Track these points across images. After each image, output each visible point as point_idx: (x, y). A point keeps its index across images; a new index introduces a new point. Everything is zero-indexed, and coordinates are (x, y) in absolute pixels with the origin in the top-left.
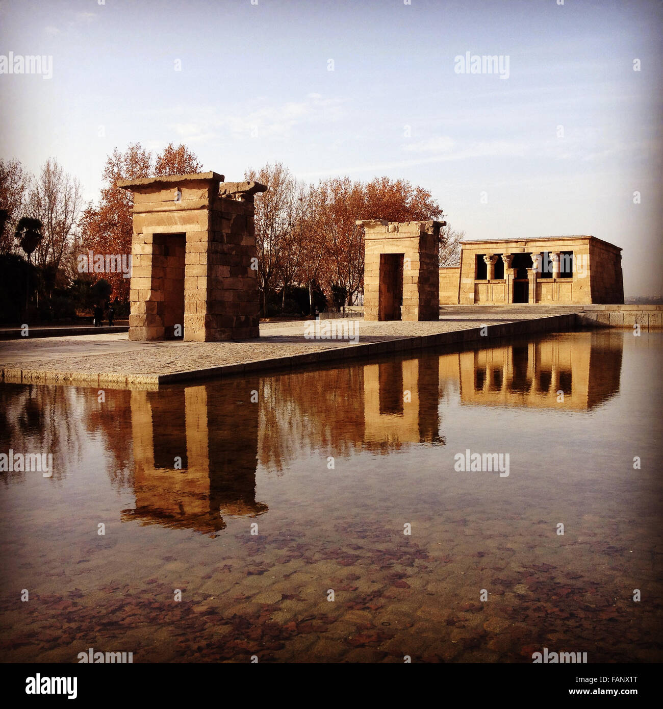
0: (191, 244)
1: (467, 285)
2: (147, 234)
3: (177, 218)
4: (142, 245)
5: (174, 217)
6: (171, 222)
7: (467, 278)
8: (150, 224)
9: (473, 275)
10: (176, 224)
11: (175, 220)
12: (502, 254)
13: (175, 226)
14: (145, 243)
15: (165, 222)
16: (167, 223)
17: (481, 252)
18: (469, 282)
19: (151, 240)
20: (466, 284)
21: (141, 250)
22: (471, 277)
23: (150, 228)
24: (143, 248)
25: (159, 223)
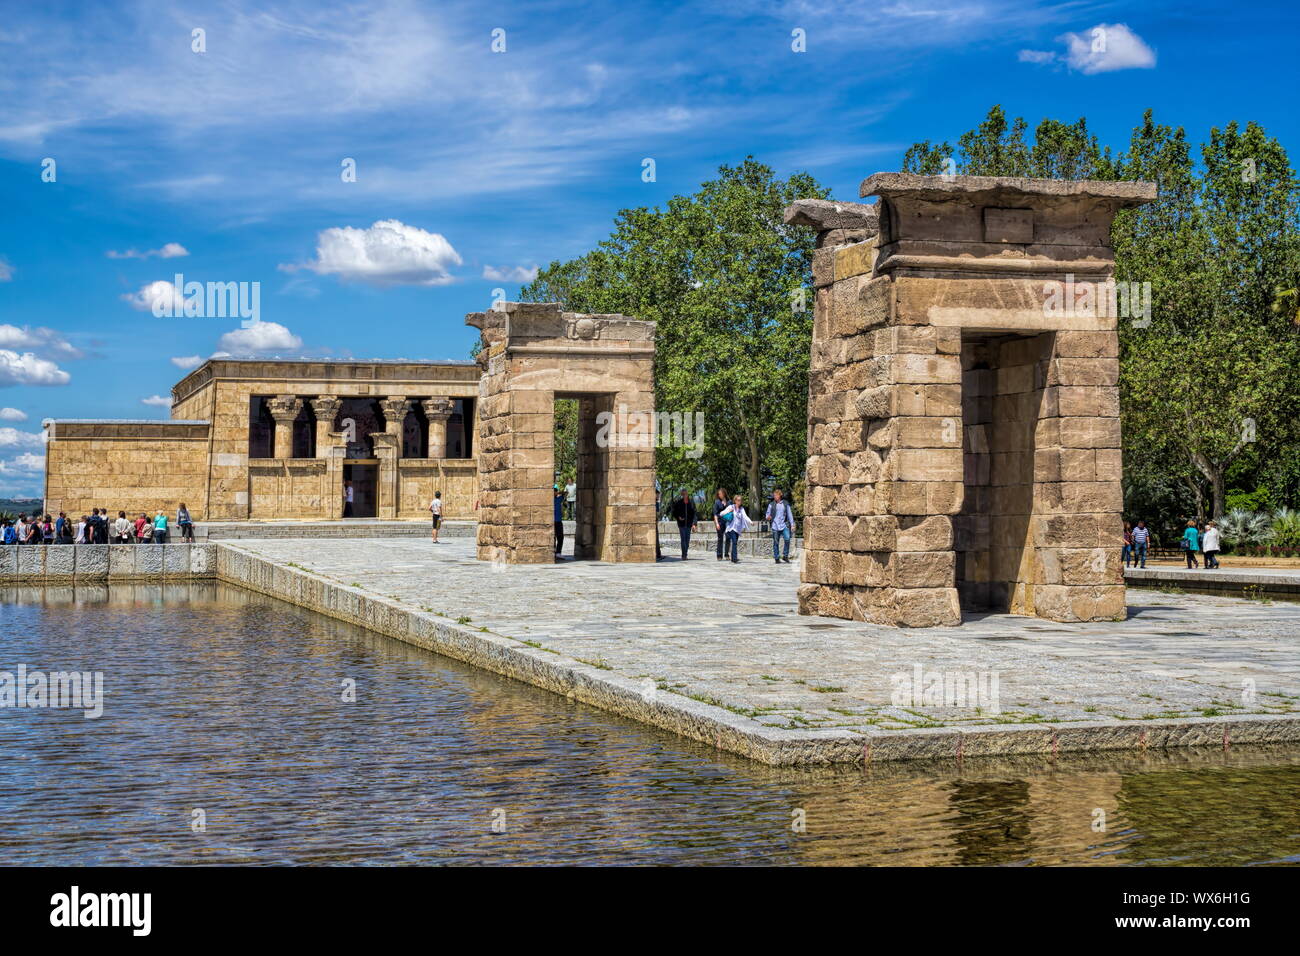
0: (1074, 362)
1: (230, 470)
2: (945, 330)
3: (1029, 291)
4: (932, 358)
5: (1021, 288)
6: (1012, 303)
7: (229, 452)
8: (953, 300)
9: (245, 445)
10: (1027, 305)
11: (1026, 296)
12: (315, 397)
13: (1027, 312)
14: (938, 352)
15: (993, 299)
16: (1001, 303)
17: (265, 389)
18: (234, 463)
19: (956, 345)
20: (227, 467)
21: (926, 373)
22: (239, 452)
23: (950, 311)
24: (933, 367)
25: (980, 301)
